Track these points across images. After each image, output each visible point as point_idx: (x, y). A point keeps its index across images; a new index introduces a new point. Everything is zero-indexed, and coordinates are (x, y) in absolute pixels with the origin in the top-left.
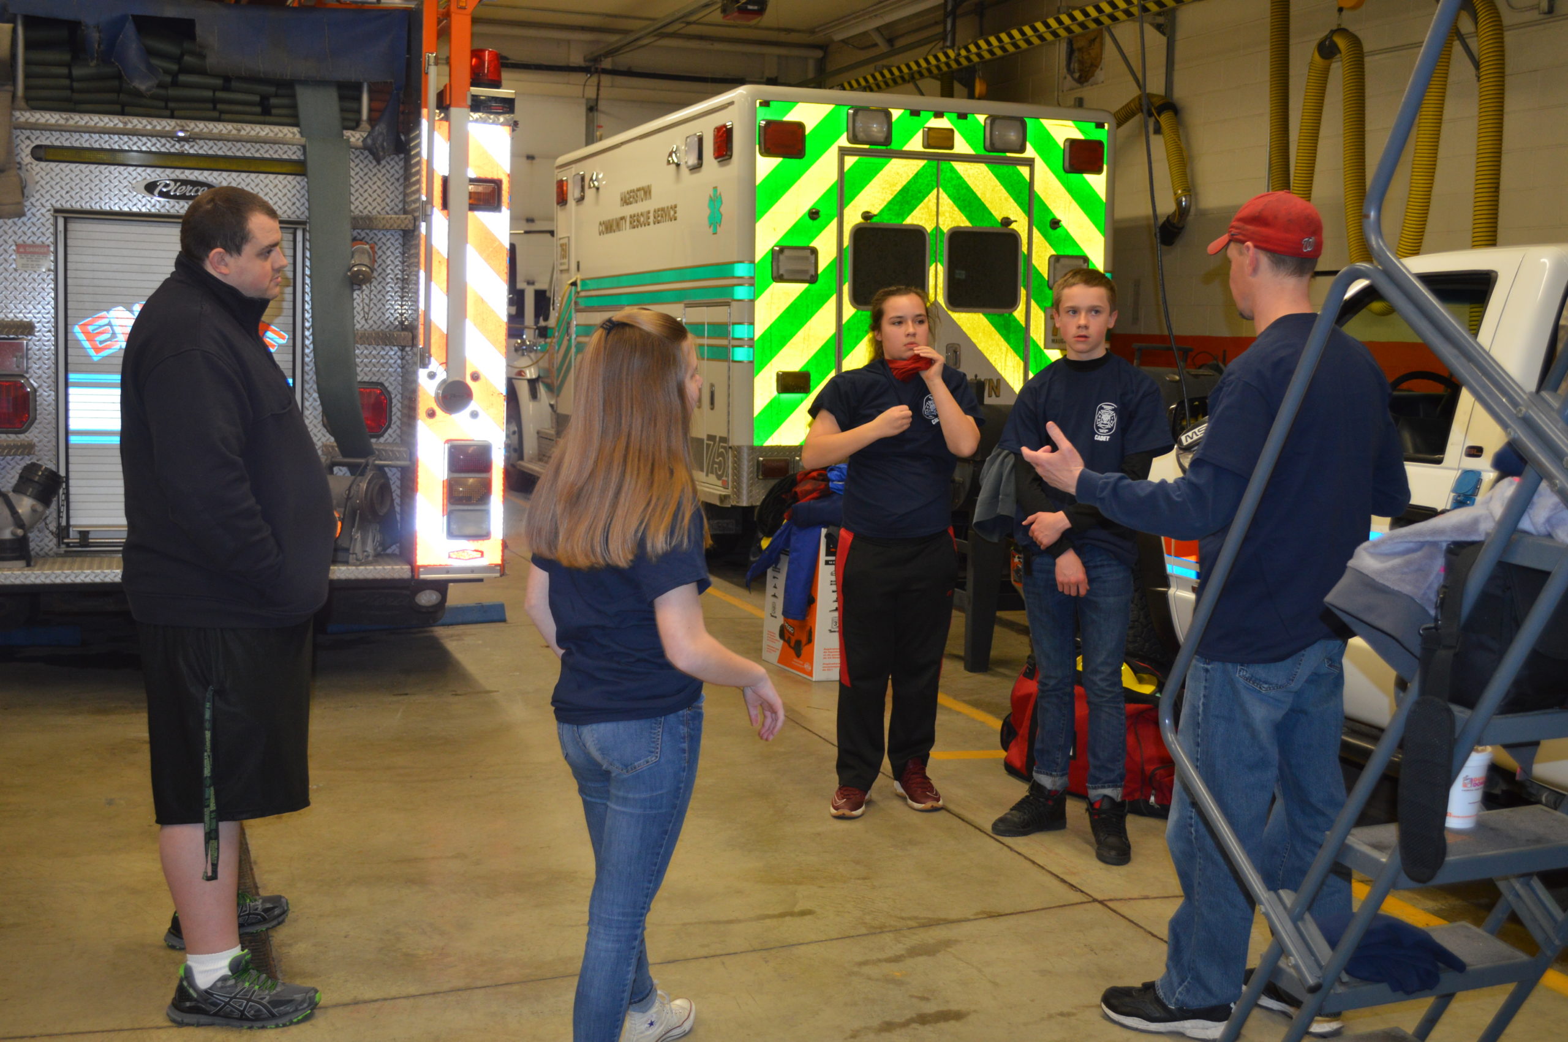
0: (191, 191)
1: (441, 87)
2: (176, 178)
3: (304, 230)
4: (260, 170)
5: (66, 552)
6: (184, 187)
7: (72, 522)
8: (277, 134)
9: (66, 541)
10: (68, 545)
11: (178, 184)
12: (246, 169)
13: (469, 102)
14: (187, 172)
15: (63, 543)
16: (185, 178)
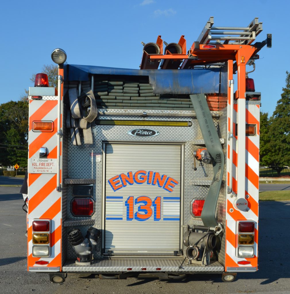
0: (146, 133)
1: (235, 92)
2: (142, 129)
3: (184, 145)
4: (170, 125)
5: (104, 257)
6: (144, 132)
7: (106, 247)
8: (175, 113)
9: (104, 254)
10: (105, 255)
11: (143, 131)
12: (165, 125)
13: (245, 96)
14: (146, 127)
15: (103, 254)
16: (145, 129)
